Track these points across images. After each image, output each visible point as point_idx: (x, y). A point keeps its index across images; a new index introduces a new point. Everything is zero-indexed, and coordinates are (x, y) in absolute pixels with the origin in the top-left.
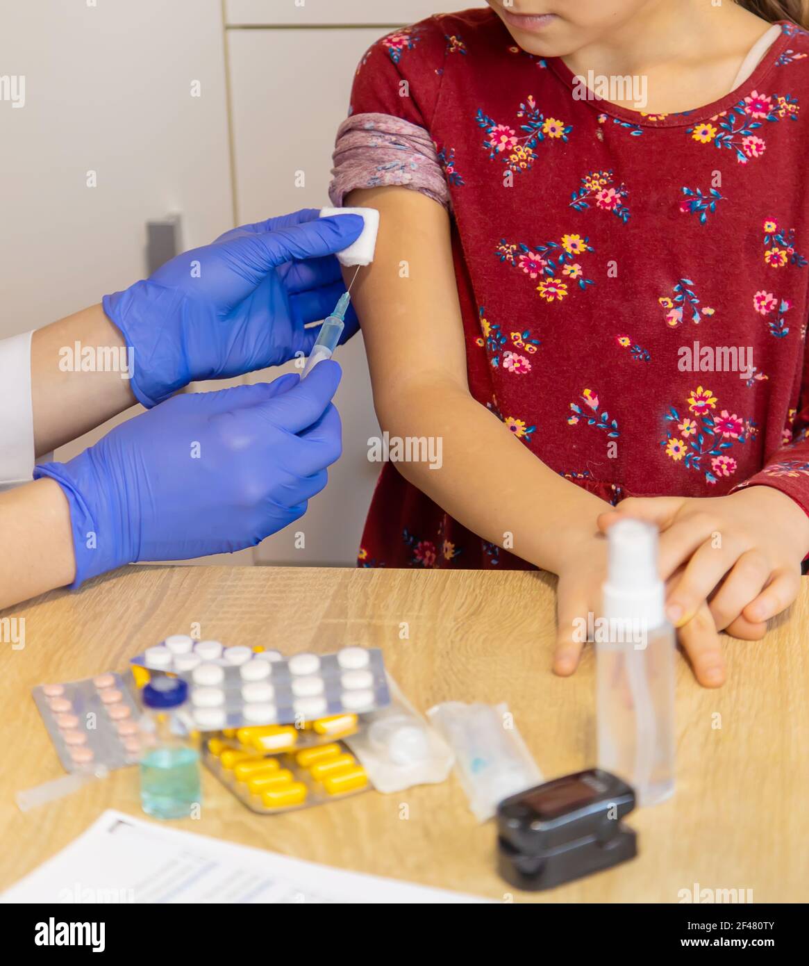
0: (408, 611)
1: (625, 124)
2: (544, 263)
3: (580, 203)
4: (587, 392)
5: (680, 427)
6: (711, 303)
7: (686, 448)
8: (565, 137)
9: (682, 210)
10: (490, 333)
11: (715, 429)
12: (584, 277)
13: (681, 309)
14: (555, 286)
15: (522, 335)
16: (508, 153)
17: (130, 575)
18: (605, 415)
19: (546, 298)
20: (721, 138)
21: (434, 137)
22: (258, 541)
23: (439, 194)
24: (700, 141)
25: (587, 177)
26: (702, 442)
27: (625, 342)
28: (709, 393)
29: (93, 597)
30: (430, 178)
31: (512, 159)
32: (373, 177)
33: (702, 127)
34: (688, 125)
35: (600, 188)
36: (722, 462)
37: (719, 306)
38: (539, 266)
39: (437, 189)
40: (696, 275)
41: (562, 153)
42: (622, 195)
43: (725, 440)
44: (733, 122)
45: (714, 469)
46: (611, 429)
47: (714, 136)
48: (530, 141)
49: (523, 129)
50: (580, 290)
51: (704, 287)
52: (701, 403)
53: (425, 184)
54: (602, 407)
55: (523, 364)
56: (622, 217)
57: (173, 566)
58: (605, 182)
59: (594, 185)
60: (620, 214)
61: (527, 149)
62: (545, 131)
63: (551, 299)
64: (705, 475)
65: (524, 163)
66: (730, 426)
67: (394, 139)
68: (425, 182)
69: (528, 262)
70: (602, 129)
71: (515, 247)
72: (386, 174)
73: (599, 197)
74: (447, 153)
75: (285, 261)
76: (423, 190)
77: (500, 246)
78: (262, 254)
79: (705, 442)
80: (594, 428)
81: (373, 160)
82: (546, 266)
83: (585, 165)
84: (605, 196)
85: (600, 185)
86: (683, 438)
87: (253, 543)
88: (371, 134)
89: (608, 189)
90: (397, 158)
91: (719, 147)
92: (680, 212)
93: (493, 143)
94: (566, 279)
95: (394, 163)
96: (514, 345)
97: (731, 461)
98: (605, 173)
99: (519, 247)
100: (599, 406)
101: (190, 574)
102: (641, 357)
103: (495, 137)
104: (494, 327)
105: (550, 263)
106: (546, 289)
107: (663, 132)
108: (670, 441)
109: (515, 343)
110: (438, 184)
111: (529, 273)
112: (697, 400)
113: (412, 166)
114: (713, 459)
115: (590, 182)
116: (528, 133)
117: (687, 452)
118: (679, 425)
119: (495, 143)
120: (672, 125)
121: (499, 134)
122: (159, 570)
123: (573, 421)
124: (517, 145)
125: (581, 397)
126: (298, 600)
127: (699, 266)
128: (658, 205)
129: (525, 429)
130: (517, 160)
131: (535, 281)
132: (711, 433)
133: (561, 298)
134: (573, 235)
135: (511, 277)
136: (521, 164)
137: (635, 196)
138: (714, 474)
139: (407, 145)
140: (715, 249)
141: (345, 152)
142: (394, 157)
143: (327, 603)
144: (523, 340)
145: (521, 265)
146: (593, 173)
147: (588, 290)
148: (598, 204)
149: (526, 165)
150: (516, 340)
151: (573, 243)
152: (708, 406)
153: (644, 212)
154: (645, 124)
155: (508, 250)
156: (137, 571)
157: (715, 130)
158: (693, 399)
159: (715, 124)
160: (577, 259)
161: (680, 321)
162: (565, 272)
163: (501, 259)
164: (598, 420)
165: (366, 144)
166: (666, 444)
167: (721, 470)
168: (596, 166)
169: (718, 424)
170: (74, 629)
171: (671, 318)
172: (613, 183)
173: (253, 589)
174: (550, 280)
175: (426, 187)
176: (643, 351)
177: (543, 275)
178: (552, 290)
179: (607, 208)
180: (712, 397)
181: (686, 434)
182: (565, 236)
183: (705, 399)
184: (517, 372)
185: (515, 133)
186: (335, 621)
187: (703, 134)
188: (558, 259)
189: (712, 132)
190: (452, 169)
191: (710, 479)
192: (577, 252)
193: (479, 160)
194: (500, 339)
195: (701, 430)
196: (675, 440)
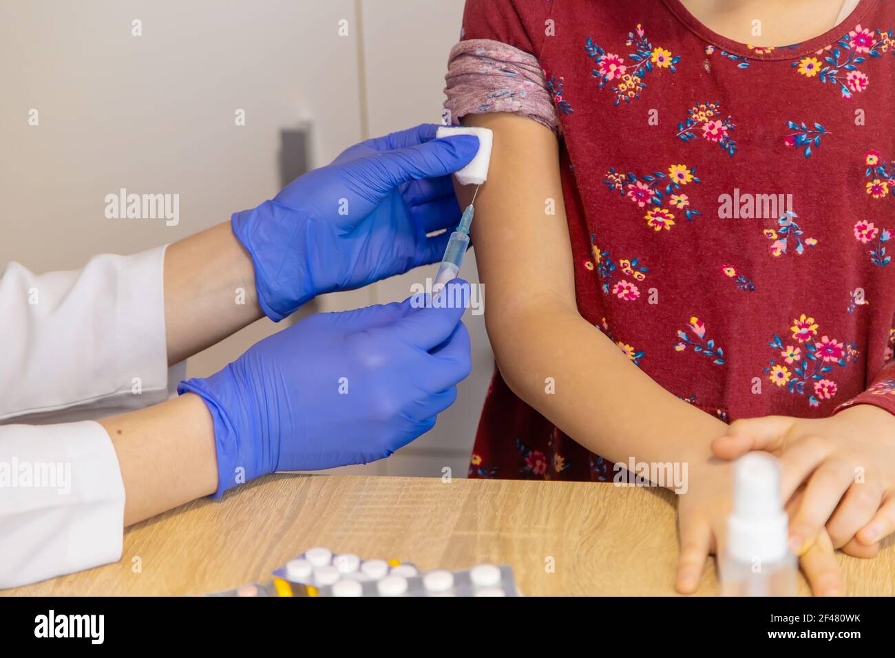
0: (535, 524)
1: (732, 56)
2: (652, 192)
3: (687, 133)
4: (694, 320)
5: (784, 354)
6: (814, 234)
7: (790, 374)
8: (672, 67)
9: (787, 144)
10: (600, 259)
11: (817, 354)
12: (690, 207)
13: (785, 240)
14: (663, 215)
15: (631, 262)
16: (616, 82)
17: (269, 484)
18: (711, 343)
19: (653, 227)
20: (826, 72)
21: (543, 65)
22: (389, 453)
23: (548, 120)
24: (805, 74)
25: (694, 109)
26: (806, 367)
27: (731, 272)
28: (811, 320)
29: (234, 506)
30: (539, 105)
31: (621, 88)
32: (484, 104)
33: (807, 61)
34: (794, 59)
35: (707, 120)
36: (823, 386)
37: (822, 237)
38: (647, 195)
39: (546, 116)
40: (799, 207)
41: (670, 83)
42: (729, 128)
43: (826, 364)
44: (838, 56)
45: (817, 392)
46: (717, 356)
47: (819, 70)
48: (638, 70)
49: (631, 58)
50: (687, 220)
51: (808, 218)
52: (804, 331)
53: (533, 111)
54: (708, 335)
55: (632, 290)
56: (729, 149)
57: (310, 475)
58: (712, 114)
59: (701, 116)
60: (727, 146)
61: (635, 78)
62: (653, 60)
63: (658, 228)
64: (809, 398)
65: (632, 92)
66: (830, 350)
67: (504, 66)
68: (534, 109)
69: (636, 191)
70: (709, 60)
71: (623, 176)
72: (497, 101)
73: (706, 128)
74: (556, 81)
75: (405, 181)
76: (532, 116)
77: (609, 175)
78: (382, 176)
79: (807, 368)
80: (699, 355)
81: (484, 87)
82: (654, 195)
83: (692, 96)
84: (712, 127)
85: (707, 116)
86: (787, 365)
87: (385, 455)
88: (481, 61)
89: (715, 121)
90: (506, 86)
91: (824, 81)
92: (785, 145)
93: (602, 72)
94: (673, 209)
95: (504, 91)
96: (623, 272)
97: (832, 384)
98: (712, 105)
99: (628, 176)
100: (705, 334)
101: (326, 484)
102: (746, 287)
103: (604, 66)
104: (603, 254)
105: (657, 193)
106: (654, 219)
107: (769, 65)
108: (774, 367)
109: (624, 270)
110: (546, 110)
111: (637, 201)
112: (800, 327)
113: (521, 94)
114: (816, 384)
115: (696, 113)
116: (637, 62)
117: (790, 378)
118: (782, 353)
119: (604, 72)
120: (778, 58)
121: (608, 62)
122: (297, 479)
123: (680, 348)
124: (625, 74)
125: (687, 325)
126: (430, 511)
127: (803, 198)
128: (764, 138)
129: (634, 354)
130: (626, 89)
131: (643, 209)
132: (813, 358)
133: (668, 228)
134: (679, 166)
135: (620, 206)
136: (630, 93)
137: (742, 129)
138: (816, 397)
139: (517, 72)
140: (819, 182)
141: (457, 76)
142: (504, 84)
143: (458, 515)
144: (631, 267)
145: (629, 194)
146: (700, 105)
147: (694, 221)
148: (705, 135)
149: (634, 94)
150: (625, 267)
151: (679, 173)
152: (810, 333)
153: (751, 146)
154: (752, 57)
155: (617, 179)
156: (277, 480)
157: (820, 64)
158: (796, 327)
159: (820, 58)
160: (683, 189)
161: (784, 251)
162: (673, 203)
163: (610, 187)
164: (705, 347)
165: (477, 71)
166: (770, 371)
167: (823, 393)
168: (703, 97)
169: (819, 350)
170: (218, 538)
171: (775, 249)
172: (720, 115)
173: (386, 499)
174: (657, 210)
175: (536, 113)
176: (747, 282)
177: (650, 205)
178: (660, 219)
179: (713, 139)
180: (814, 324)
181: (790, 360)
182: (672, 166)
183: (807, 326)
184: (626, 299)
185: (624, 62)
186: (466, 533)
187: (809, 68)
188: (665, 189)
189: (817, 66)
190: (561, 98)
191: (813, 402)
192: (683, 182)
193: (588, 88)
194: (610, 265)
195: (805, 356)
196: (779, 366)
